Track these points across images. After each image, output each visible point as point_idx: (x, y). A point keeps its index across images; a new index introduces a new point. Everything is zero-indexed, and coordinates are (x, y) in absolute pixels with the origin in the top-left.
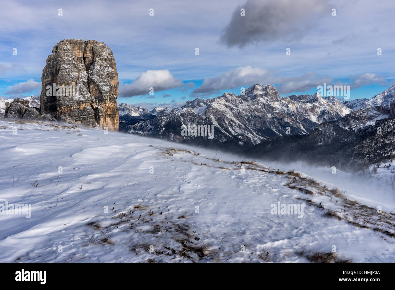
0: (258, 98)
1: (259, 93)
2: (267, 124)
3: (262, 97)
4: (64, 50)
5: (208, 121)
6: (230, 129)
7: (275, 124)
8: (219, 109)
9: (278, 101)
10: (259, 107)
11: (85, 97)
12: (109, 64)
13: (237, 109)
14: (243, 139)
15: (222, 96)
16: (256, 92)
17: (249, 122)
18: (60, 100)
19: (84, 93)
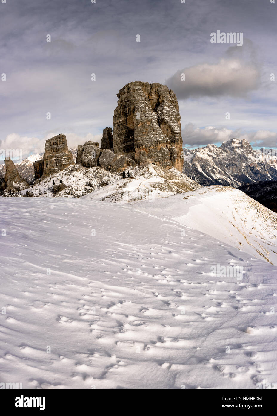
0: (235, 150)
1: (236, 146)
2: (242, 171)
3: (238, 149)
4: (136, 90)
5: (194, 167)
6: (213, 175)
7: (248, 171)
8: (203, 157)
9: (251, 153)
10: (236, 157)
11: (161, 137)
12: (174, 106)
13: (218, 158)
14: (223, 183)
15: (206, 147)
16: (233, 145)
17: (228, 169)
18: (138, 140)
19: (159, 132)
